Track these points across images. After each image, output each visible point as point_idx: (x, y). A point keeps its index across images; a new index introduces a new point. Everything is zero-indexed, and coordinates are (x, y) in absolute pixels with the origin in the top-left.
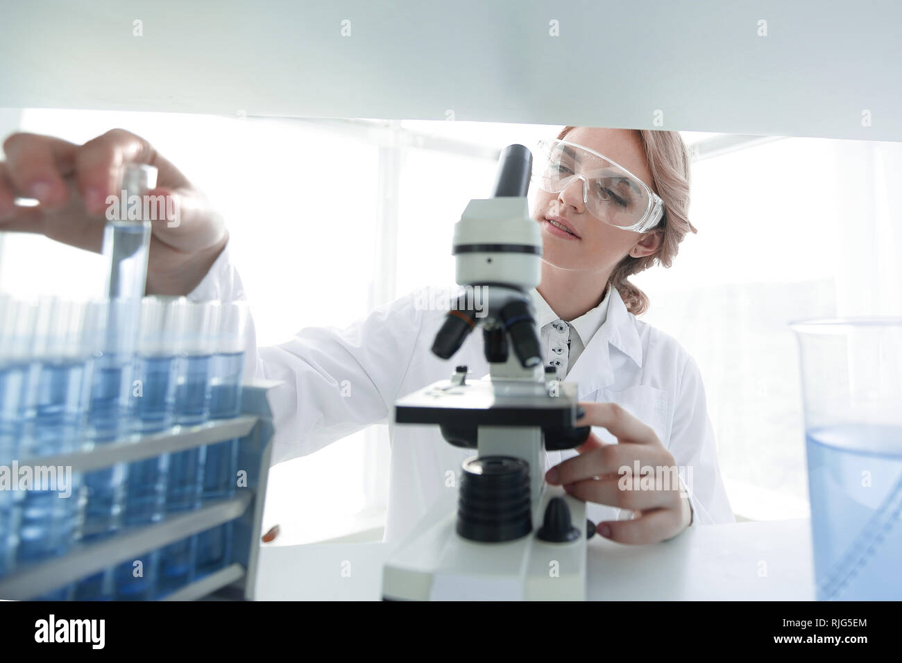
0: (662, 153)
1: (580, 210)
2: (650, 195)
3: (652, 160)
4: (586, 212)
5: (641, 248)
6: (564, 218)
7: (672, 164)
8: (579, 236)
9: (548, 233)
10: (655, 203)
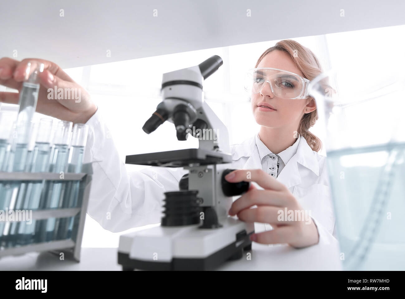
0: (302, 59)
1: (272, 97)
2: (302, 79)
3: (298, 64)
4: (274, 97)
5: (309, 108)
6: (265, 103)
7: (309, 63)
8: (275, 109)
9: (260, 112)
10: (306, 83)
